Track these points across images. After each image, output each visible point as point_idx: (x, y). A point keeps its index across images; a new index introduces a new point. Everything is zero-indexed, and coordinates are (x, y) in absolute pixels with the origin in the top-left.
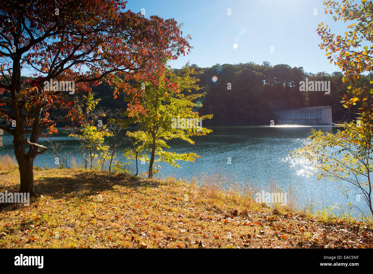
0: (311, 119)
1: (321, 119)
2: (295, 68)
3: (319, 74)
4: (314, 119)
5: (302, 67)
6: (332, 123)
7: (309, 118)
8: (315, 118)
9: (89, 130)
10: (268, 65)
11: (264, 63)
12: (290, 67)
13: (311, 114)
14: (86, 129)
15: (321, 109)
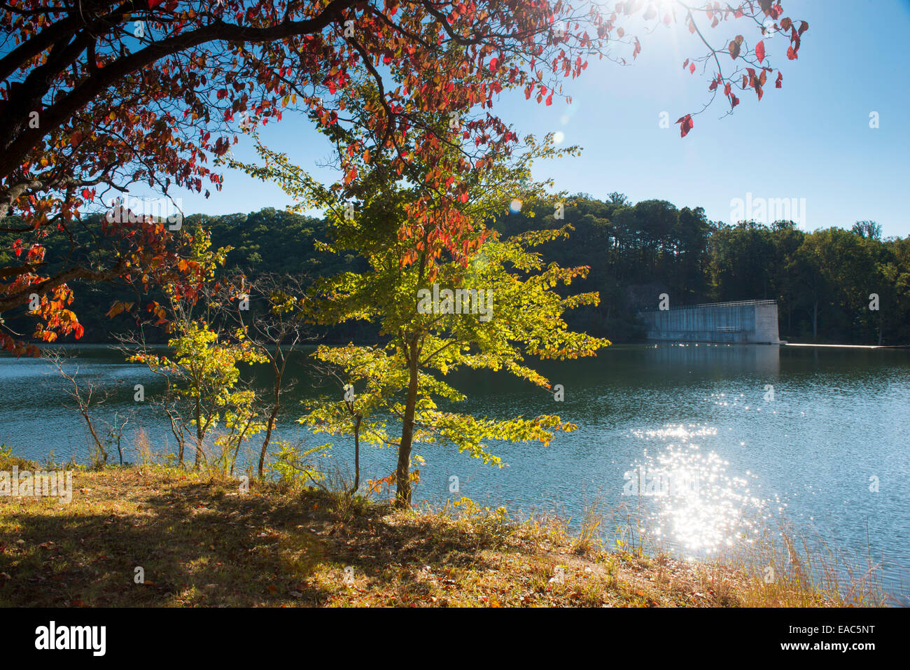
0: (729, 332)
1: (753, 331)
2: (686, 211)
3: (740, 225)
4: (736, 332)
5: (702, 209)
6: (778, 340)
7: (724, 328)
8: (738, 328)
9: (195, 343)
10: (622, 202)
11: (613, 197)
12: (674, 206)
13: (727, 320)
14: (185, 340)
15: (753, 308)
